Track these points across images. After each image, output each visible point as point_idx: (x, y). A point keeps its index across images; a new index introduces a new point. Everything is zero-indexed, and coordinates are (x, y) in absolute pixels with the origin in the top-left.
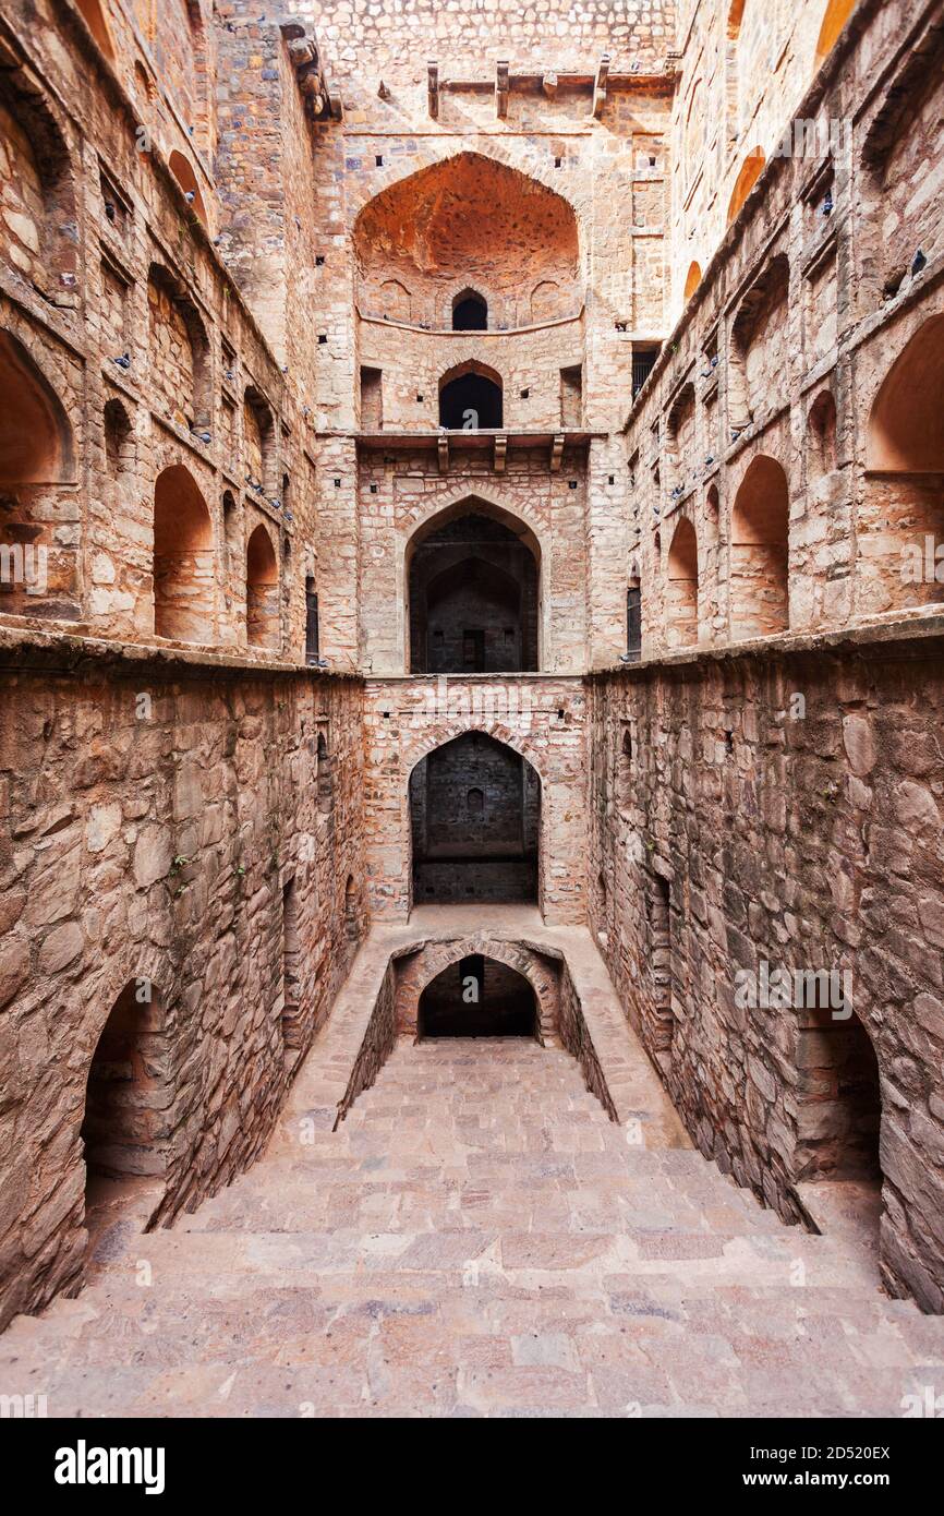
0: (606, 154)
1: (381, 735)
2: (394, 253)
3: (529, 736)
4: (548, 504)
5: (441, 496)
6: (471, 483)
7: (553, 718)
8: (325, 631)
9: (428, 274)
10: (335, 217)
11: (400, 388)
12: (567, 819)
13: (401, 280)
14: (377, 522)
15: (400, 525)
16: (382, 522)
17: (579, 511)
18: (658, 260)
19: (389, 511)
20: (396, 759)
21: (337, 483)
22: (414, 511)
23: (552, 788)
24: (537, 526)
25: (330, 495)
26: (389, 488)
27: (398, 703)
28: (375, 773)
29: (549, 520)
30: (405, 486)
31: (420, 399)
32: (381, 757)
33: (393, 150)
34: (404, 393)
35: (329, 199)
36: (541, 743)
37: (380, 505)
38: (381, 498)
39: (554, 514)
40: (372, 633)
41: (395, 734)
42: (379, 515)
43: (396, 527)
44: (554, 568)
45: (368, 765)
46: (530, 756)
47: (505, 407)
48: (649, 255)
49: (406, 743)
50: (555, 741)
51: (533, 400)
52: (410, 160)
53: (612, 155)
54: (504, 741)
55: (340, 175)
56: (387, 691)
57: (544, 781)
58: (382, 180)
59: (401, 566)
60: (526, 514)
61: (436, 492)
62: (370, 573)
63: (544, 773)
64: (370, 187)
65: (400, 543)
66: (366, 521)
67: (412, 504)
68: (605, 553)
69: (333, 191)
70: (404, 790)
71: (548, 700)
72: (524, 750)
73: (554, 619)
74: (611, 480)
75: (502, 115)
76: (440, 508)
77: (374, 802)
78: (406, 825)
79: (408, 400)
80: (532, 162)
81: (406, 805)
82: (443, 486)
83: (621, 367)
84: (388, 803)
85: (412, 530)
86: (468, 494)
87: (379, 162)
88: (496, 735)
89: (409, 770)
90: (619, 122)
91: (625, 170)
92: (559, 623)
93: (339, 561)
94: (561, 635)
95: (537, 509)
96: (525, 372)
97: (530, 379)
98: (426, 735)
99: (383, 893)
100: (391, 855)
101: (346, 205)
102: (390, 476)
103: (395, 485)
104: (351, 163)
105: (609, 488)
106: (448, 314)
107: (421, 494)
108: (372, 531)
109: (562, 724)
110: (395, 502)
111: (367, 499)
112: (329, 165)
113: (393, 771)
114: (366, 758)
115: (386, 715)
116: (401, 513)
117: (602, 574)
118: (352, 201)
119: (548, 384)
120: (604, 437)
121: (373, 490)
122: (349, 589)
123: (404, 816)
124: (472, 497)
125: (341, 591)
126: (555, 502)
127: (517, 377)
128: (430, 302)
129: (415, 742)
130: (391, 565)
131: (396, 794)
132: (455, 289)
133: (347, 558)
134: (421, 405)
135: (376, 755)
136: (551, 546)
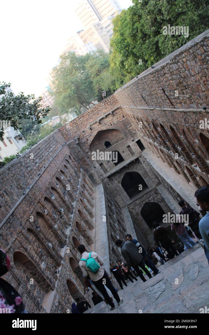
0: (117, 120)
1: (133, 211)
2: (93, 145)
3: (153, 199)
4: (137, 167)
5: (122, 175)
6: (125, 171)
7: (155, 195)
8: (119, 204)
9: (99, 144)
10: (87, 151)
11: (106, 163)
12: (165, 206)
13: (96, 148)
14: (115, 184)
15: (119, 182)
16: (116, 184)
17: (142, 166)
18: (133, 129)
19: (116, 182)
20: (137, 213)
21: (109, 184)
22: (119, 180)
23: (161, 204)
24: (137, 171)
25: (108, 187)
26: (114, 179)
27: (133, 206)
28: (136, 217)
29: (138, 169)
30: (116, 177)
31: (109, 162)
32: (135, 214)
33: (89, 137)
34: (107, 163)
35: (84, 149)
36: (156, 199)
37: (114, 182)
38: (114, 181)
39: (139, 168)
40: (124, 199)
41: (135, 210)
42: (115, 183)
43: (118, 183)
44: (143, 175)
45: (134, 216)
46: (155, 201)
47: (122, 155)
48: (131, 129)
49: (137, 210)
50: (157, 198)
51: (125, 152)
52: (92, 137)
53: (118, 120)
54: (150, 202)
55: (84, 145)
56: (131, 205)
57: (159, 204)
58: (89, 142)
59: (122, 188)
60: (135, 170)
61: (121, 175)
62: (119, 191)
63: (158, 202)
64: (89, 144)
65: (120, 185)
66: (114, 185)
67: (118, 179)
68: (149, 171)
69: (84, 148)
70: (141, 216)
71: (153, 193)
72: (154, 201)
73: (147, 182)
74: (144, 161)
75: (100, 124)
76: (123, 177)
77: (138, 220)
78: (144, 221)
79: (108, 163)
80: (108, 127)
81: (142, 218)
82: (121, 174)
83: (136, 146)
84: (140, 219)
85: (121, 182)
86: (125, 173)
87: (88, 140)
88: (149, 202)
89: (140, 213)
90: (116, 115)
91: (121, 120)
92: (148, 182)
93: (115, 194)
94: (150, 183)
95: (136, 169)
96: (121, 149)
97: (123, 150)
98: (139, 208)
99: (146, 231)
100: (145, 225)
101: (87, 148)
102: (113, 177)
103: (115, 178)
104: (84, 143)
105: (144, 163)
106: (105, 147)
107: (119, 177)
108: (115, 186)
109: (157, 195)
110: (116, 180)
111: (112, 182)
112: (82, 145)
113: (138, 215)
114: (133, 215)
115: (132, 208)
116: (118, 181)
117: (150, 174)
118: (88, 147)
119: (126, 149)
120: (140, 157)
121: (112, 180)
122: (119, 197)
123: (143, 220)
124: (126, 173)
125: (118, 198)
126: (138, 167)
127: (121, 150)
128: (101, 147)
129: (138, 209)
130: (121, 189)
131: (140, 217)
132: (104, 143)
133: (116, 193)
134: (109, 163)
135: (134, 214)
136: (141, 172)
